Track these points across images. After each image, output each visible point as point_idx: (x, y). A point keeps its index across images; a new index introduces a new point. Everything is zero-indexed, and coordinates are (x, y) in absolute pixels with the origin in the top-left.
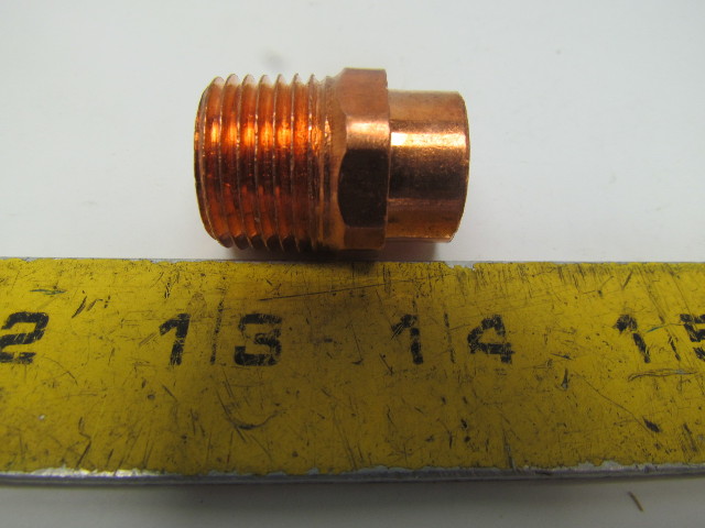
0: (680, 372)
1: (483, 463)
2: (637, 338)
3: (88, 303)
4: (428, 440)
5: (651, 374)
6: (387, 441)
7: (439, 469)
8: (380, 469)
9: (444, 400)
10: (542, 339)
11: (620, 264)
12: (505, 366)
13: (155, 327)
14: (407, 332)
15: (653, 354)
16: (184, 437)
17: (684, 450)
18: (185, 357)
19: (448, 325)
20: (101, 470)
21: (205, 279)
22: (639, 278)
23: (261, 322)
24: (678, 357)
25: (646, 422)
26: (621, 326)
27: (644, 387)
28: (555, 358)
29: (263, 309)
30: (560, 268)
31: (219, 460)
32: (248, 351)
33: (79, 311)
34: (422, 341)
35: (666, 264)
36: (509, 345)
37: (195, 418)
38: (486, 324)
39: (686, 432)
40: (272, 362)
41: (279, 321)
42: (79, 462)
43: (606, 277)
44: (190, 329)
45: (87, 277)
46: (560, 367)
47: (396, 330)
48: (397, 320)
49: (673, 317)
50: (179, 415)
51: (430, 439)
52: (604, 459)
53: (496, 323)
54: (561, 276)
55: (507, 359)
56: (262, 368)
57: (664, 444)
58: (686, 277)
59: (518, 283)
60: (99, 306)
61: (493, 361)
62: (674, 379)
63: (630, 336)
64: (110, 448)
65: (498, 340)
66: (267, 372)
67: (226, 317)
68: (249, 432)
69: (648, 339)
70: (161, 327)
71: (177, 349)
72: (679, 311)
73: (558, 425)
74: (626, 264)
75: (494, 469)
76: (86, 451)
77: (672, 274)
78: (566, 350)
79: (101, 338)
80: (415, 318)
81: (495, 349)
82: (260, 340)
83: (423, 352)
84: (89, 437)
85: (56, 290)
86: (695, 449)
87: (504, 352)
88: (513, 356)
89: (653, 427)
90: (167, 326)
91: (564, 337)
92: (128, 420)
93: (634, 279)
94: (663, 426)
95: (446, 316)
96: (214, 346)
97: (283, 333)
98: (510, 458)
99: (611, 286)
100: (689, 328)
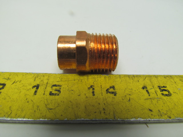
0: (158, 98)
1: (108, 118)
2: (147, 91)
3: (16, 81)
4: (95, 113)
5: (150, 99)
6: (85, 113)
7: (97, 119)
8: (83, 119)
9: (99, 104)
10: (124, 91)
11: (143, 75)
12: (115, 96)
13: (31, 87)
14: (91, 89)
15: (151, 94)
16: (35, 111)
17: (159, 116)
18: (37, 94)
19: (101, 87)
20: (14, 118)
21: (44, 77)
22: (148, 78)
23: (57, 86)
24: (157, 95)
25: (149, 109)
26: (143, 88)
27: (149, 102)
28: (127, 95)
29: (57, 83)
30: (129, 76)
31: (43, 116)
32: (53, 92)
33: (13, 83)
34: (95, 91)
35: (155, 75)
36: (116, 92)
37: (38, 107)
38: (111, 87)
39: (159, 112)
40: (58, 95)
41: (61, 86)
42: (8, 116)
43: (140, 78)
44: (39, 87)
45: (16, 76)
46: (128, 97)
47: (89, 88)
48: (89, 86)
49: (156, 86)
50: (34, 106)
51: (95, 112)
52: (138, 118)
53: (113, 87)
54: (129, 78)
55: (115, 95)
56: (56, 96)
57: (154, 114)
58: (159, 78)
59: (119, 79)
60: (18, 82)
61: (112, 95)
62: (156, 100)
63: (145, 90)
64: (17, 113)
65: (113, 91)
66: (57, 97)
67: (48, 85)
68: (51, 110)
69: (149, 91)
70: (32, 87)
71: (36, 92)
72: (158, 85)
73: (127, 110)
74: (145, 75)
75: (111, 119)
76: (10, 114)
77: (156, 77)
78: (130, 93)
79: (18, 89)
80: (94, 86)
81: (113, 93)
82: (56, 90)
83: (95, 93)
84: (12, 111)
85: (9, 79)
86: (161, 116)
87: (115, 94)
88: (117, 94)
89: (151, 110)
90: (34, 87)
91: (129, 90)
92: (22, 107)
93: (147, 78)
94: (153, 110)
95: (101, 86)
96: (45, 91)
97: (62, 89)
98: (115, 117)
99: (141, 80)
100: (160, 89)
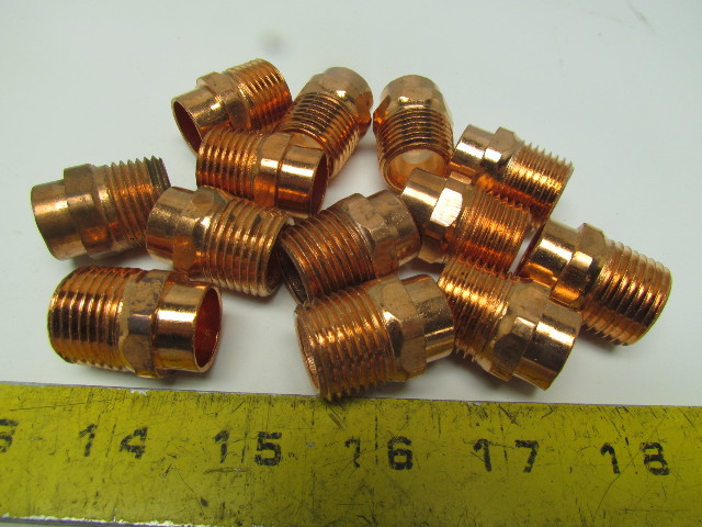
0: (239, 470)
2: (224, 447)
5: (220, 470)
9: (92, 479)
10: (165, 444)
12: (136, 460)
14: (87, 436)
15: (229, 457)
17: (216, 517)
19: (113, 432)
22: (247, 405)
23: (6, 425)
24: (242, 460)
25: (202, 500)
26: (218, 438)
27: (212, 478)
28: (167, 457)
30: (200, 396)
34: (94, 442)
36: (144, 447)
38: (136, 433)
39: (222, 507)
40: (4, 451)
41: (16, 425)
43: (226, 404)
46: (168, 463)
47: (82, 434)
48: (85, 427)
49: (254, 433)
51: (75, 502)
52: (167, 519)
53: (143, 432)
54: (198, 402)
55: (139, 456)
57: (206, 513)
58: (277, 406)
61: (130, 457)
63: (221, 444)
65: (140, 443)
69: (230, 448)
72: (260, 429)
77: (270, 403)
78: (176, 452)
80: (96, 427)
81: (135, 449)
83: (92, 449)
87: (139, 452)
88: (143, 454)
89: (204, 503)
91: (180, 443)
93: (243, 406)
94: (211, 503)
95: (115, 426)
97: (16, 433)
99: (226, 410)
100: (260, 441)
